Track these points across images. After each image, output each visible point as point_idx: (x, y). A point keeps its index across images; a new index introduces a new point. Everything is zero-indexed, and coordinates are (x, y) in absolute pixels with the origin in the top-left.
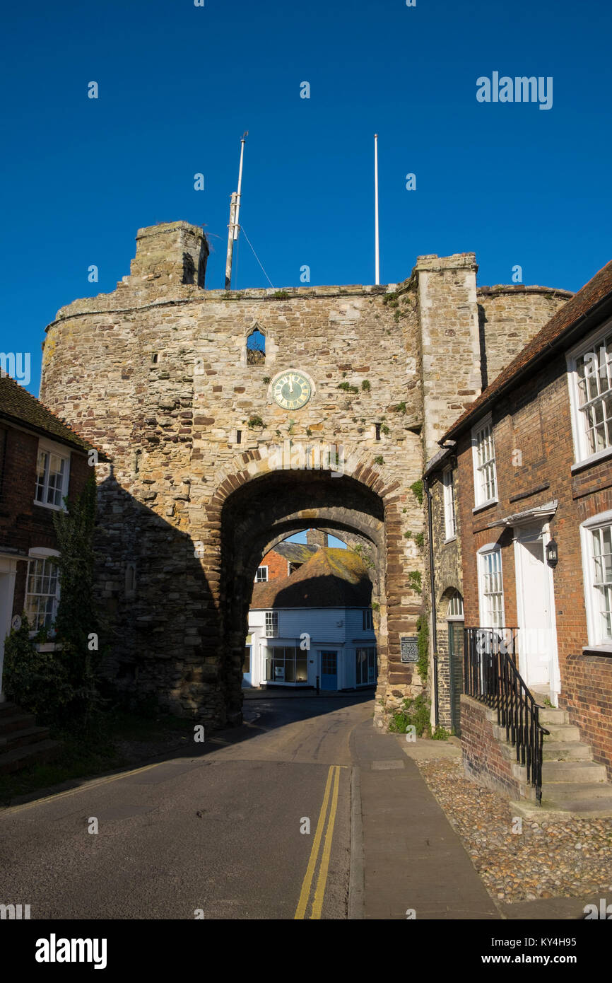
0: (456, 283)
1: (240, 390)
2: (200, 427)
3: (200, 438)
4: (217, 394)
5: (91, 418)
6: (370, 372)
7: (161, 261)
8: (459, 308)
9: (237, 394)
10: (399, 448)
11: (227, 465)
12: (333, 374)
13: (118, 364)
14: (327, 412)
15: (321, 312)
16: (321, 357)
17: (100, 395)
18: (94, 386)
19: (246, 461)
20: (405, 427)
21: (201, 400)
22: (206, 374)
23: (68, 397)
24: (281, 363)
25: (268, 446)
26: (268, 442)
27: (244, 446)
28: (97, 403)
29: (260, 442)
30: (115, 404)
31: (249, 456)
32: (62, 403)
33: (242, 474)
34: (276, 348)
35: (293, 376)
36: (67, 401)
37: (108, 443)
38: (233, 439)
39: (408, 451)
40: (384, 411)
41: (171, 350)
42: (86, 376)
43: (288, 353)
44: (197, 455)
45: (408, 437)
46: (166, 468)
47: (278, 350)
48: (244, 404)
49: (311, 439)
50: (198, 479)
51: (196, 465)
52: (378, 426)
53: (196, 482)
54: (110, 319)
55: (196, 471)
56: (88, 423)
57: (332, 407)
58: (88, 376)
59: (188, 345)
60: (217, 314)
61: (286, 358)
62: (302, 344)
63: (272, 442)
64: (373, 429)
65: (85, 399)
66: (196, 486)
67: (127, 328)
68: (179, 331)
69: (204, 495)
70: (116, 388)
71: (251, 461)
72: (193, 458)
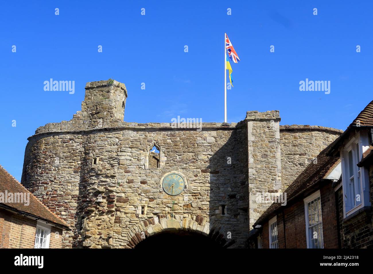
0: (268, 127)
1: (143, 182)
2: (118, 204)
3: (119, 211)
4: (131, 184)
5: (54, 195)
6: (219, 174)
7: (100, 103)
8: (270, 142)
9: (142, 185)
10: (235, 220)
11: (135, 227)
12: (199, 175)
13: (72, 164)
14: (194, 197)
15: (192, 138)
16: (191, 164)
17: (60, 182)
18: (57, 176)
19: (146, 225)
20: (239, 207)
21: (121, 188)
22: (124, 172)
23: (41, 182)
24: (168, 167)
25: (159, 217)
26: (159, 214)
27: (146, 216)
28: (59, 186)
29: (155, 214)
30: (70, 188)
31: (148, 222)
32: (38, 186)
33: (143, 233)
34: (165, 159)
35: (175, 176)
36: (40, 185)
37: (64, 211)
38: (139, 212)
39: (240, 222)
40: (227, 198)
41: (104, 157)
42: (53, 170)
43: (172, 161)
44: (118, 220)
45: (241, 213)
46: (99, 228)
47: (166, 160)
48: (146, 192)
49: (184, 213)
50: (117, 235)
51: (117, 227)
52: (223, 206)
53: (116, 237)
54: (68, 137)
55: (117, 231)
56: (53, 199)
57: (197, 194)
58: (54, 170)
59: (114, 155)
60: (132, 137)
61: (171, 165)
62: (180, 157)
63: (161, 214)
64: (220, 208)
65: (51, 184)
66: (116, 240)
67: (78, 143)
68: (109, 146)
69: (120, 245)
70: (70, 178)
71: (149, 225)
72: (115, 222)
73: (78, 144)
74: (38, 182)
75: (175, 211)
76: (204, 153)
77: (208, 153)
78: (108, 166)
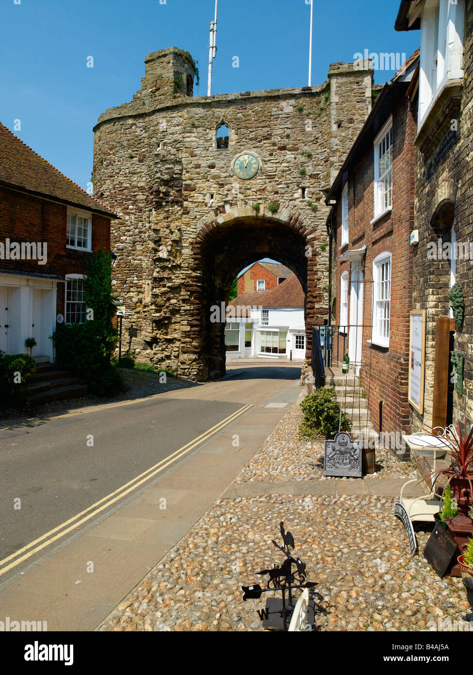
0: (357, 83)
1: (212, 167)
2: (187, 193)
3: (187, 200)
4: (198, 170)
5: (121, 189)
6: (299, 151)
7: (160, 77)
8: (358, 102)
9: (210, 170)
10: (317, 204)
11: (204, 218)
12: (274, 153)
13: (136, 152)
14: (269, 180)
15: (266, 109)
16: (265, 141)
17: (126, 174)
18: (122, 168)
19: (217, 215)
20: (321, 189)
21: (187, 175)
22: (190, 157)
23: (107, 175)
24: (239, 147)
25: (231, 205)
26: (230, 202)
27: (215, 205)
28: (124, 179)
29: (226, 202)
30: (135, 179)
31: (218, 211)
32: (104, 180)
33: (214, 223)
34: (236, 137)
35: (247, 156)
36: (107, 178)
37: (131, 205)
38: (208, 200)
39: (323, 206)
40: (307, 180)
41: (168, 141)
43: (244, 139)
44: (186, 212)
45: (324, 196)
46: (167, 220)
48: (215, 177)
49: (259, 199)
50: (186, 227)
51: (185, 218)
52: (303, 189)
53: (185, 229)
54: (130, 121)
55: (185, 223)
56: (120, 193)
57: (273, 177)
58: (118, 161)
59: (178, 137)
60: (197, 114)
61: (243, 143)
62: (253, 133)
63: (233, 202)
64: (300, 191)
65: (118, 176)
66: (185, 232)
67: (140, 127)
68: (172, 128)
69: (190, 238)
70: (136, 168)
71: (219, 215)
72: (183, 213)
73: (141, 129)
74: (104, 176)
75: (248, 198)
76: (281, 127)
77: (284, 126)
78: (173, 151)
